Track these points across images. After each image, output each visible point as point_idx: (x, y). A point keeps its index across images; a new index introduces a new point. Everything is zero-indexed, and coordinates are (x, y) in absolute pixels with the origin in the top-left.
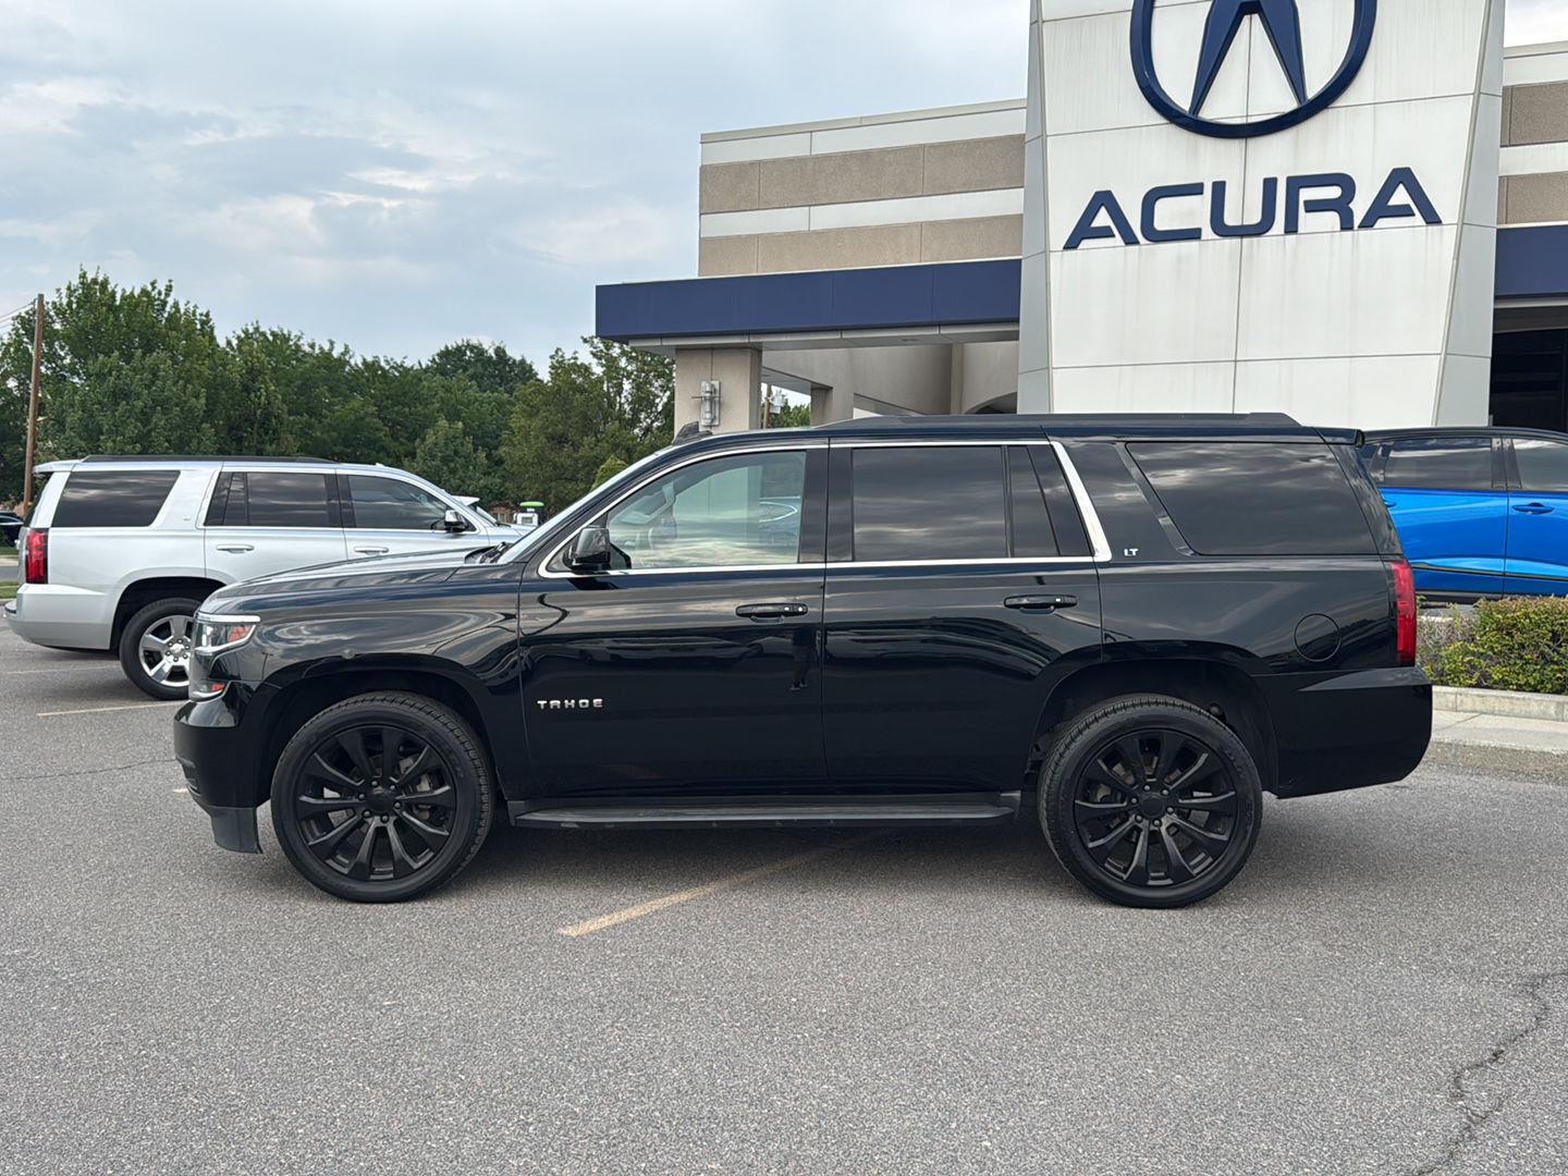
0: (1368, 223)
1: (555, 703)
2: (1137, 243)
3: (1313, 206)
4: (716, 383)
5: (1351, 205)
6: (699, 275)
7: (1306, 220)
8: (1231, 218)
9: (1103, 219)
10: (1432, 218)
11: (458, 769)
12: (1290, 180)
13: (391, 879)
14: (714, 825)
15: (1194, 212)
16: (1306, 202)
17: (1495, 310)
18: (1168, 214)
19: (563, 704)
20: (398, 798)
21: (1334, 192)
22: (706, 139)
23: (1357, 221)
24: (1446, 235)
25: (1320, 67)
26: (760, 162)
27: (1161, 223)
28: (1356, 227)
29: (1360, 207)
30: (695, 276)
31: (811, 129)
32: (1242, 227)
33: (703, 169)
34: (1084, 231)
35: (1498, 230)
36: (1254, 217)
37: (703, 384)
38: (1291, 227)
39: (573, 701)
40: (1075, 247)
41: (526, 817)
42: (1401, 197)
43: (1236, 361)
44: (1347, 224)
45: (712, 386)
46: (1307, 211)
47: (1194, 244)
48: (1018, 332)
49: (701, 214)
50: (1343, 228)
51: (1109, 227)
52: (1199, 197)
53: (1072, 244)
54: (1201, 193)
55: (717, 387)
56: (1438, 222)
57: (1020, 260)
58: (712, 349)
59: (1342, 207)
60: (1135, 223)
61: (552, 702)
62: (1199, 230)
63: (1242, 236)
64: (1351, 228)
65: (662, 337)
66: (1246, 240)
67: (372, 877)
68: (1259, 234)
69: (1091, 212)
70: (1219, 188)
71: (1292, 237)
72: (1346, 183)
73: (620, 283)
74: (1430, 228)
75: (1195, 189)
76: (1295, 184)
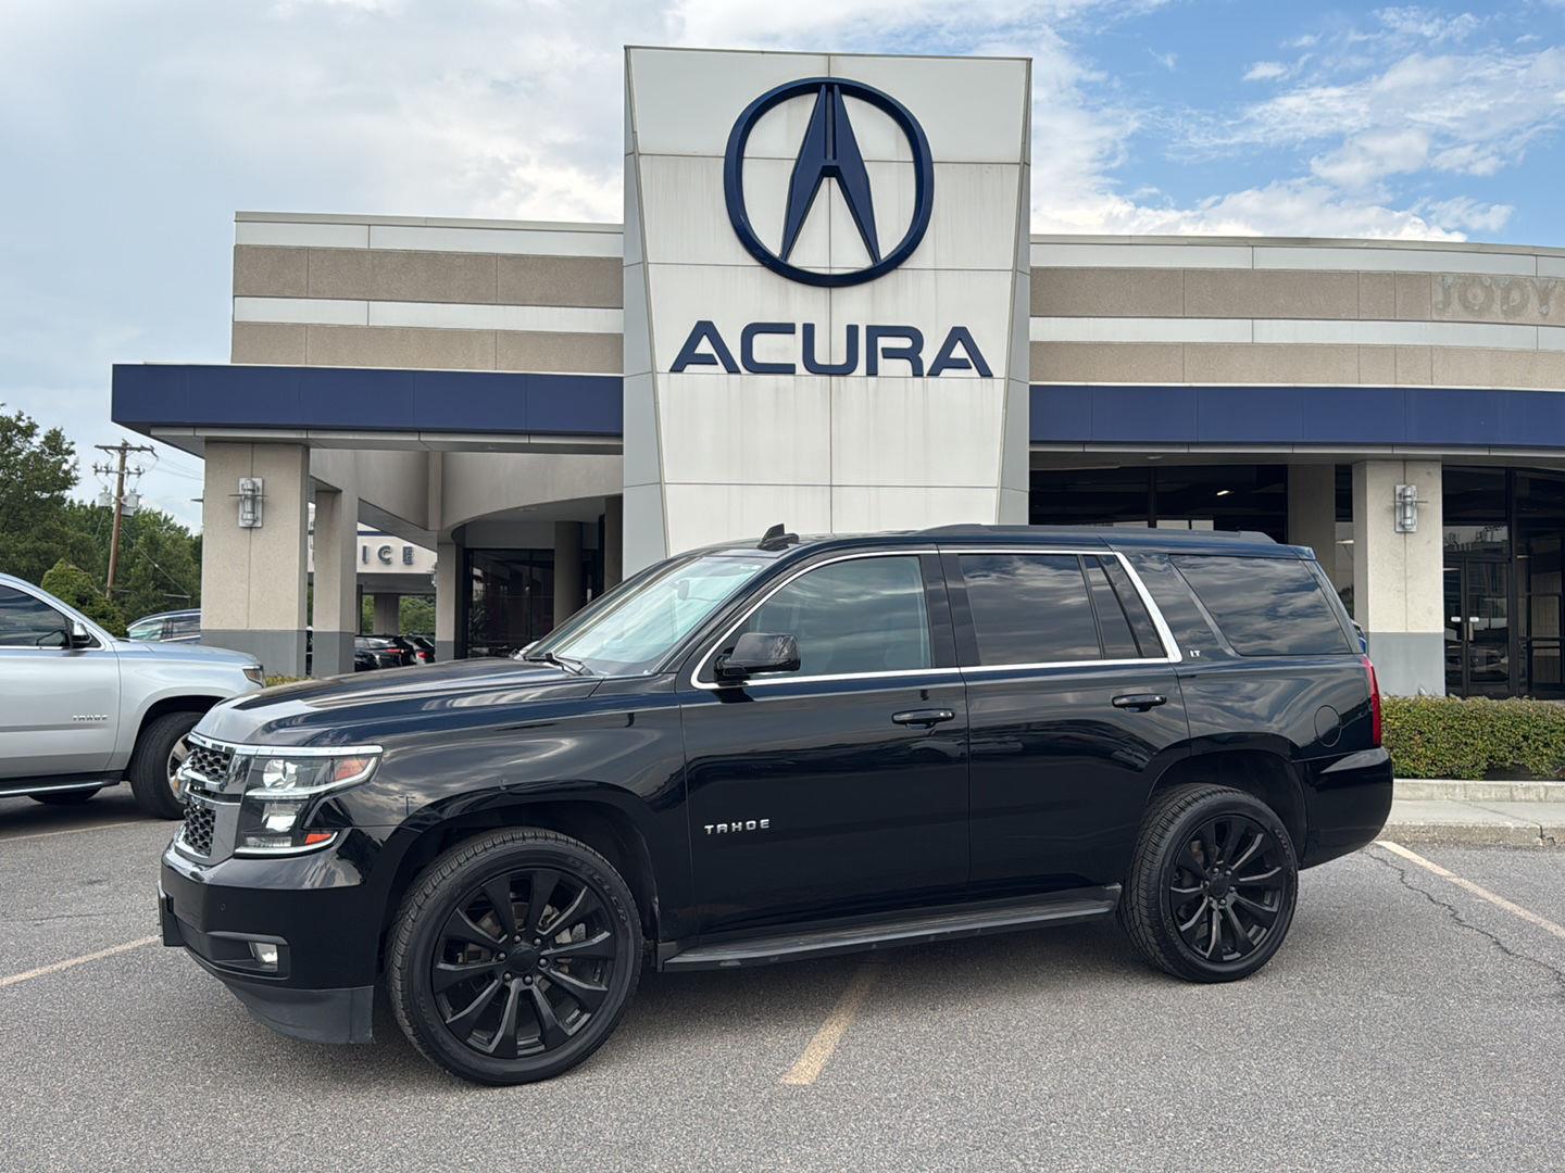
0: (935, 372)
1: (722, 827)
2: (738, 372)
3: (890, 354)
4: (259, 482)
5: (920, 355)
6: (232, 362)
7: (884, 364)
8: (821, 358)
9: (705, 347)
10: (985, 372)
11: (620, 911)
12: (870, 329)
13: (541, 1052)
14: (874, 946)
15: (786, 349)
16: (883, 349)
17: (1031, 453)
18: (766, 348)
19: (730, 827)
20: (542, 954)
21: (906, 343)
22: (242, 218)
23: (926, 369)
24: (997, 386)
25: (891, 232)
26: (308, 250)
27: (759, 356)
28: (925, 375)
29: (928, 357)
30: (227, 362)
31: (369, 223)
32: (831, 366)
33: (238, 249)
34: (687, 358)
35: (1031, 386)
36: (840, 359)
37: (242, 481)
38: (872, 371)
39: (740, 824)
40: (681, 371)
41: (676, 960)
42: (959, 352)
43: (831, 486)
44: (917, 372)
45: (254, 484)
46: (884, 357)
47: (790, 378)
48: (622, 446)
49: (234, 297)
50: (915, 375)
51: (712, 355)
52: (792, 335)
53: (678, 367)
54: (794, 333)
55: (260, 484)
56: (989, 375)
57: (622, 378)
58: (253, 442)
59: (912, 356)
60: (736, 353)
61: (719, 826)
62: (794, 366)
63: (831, 374)
64: (921, 375)
65: (195, 426)
66: (834, 378)
67: (520, 1053)
68: (845, 374)
69: (693, 340)
70: (809, 330)
71: (872, 379)
72: (915, 335)
73: (141, 363)
74: (984, 380)
75: (788, 329)
76: (875, 332)
